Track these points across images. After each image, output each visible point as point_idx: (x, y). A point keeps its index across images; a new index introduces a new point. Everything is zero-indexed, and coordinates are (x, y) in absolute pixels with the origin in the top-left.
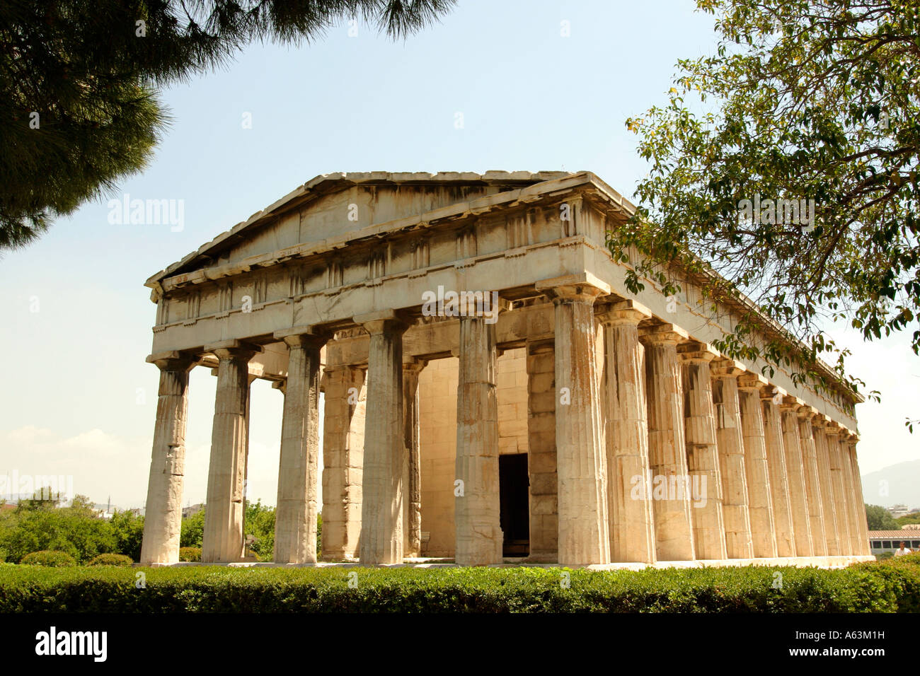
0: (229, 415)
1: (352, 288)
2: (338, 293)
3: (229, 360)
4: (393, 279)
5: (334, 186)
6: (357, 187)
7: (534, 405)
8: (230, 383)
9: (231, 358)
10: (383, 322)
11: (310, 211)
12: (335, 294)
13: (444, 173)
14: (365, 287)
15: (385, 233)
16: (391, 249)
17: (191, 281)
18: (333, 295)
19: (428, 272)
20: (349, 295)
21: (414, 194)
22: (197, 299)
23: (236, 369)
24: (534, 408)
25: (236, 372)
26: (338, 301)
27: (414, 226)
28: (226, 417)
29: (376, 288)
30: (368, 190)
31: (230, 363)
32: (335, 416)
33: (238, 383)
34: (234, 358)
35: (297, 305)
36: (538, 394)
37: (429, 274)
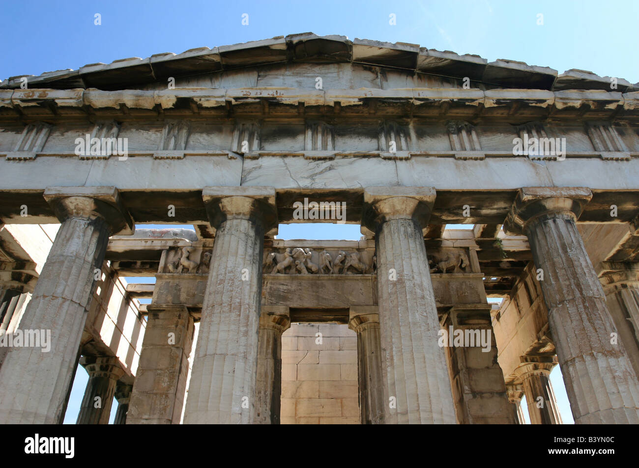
0: (67, 303)
1: (355, 156)
2: (331, 159)
3: (89, 219)
4: (427, 156)
5: (315, 56)
6: (351, 64)
7: (472, 383)
8: (82, 252)
9: (94, 218)
10: (417, 202)
11: (273, 73)
12: (325, 159)
13: (508, 62)
14: (380, 159)
15: (427, 99)
16: (414, 127)
17: (53, 100)
18: (320, 159)
19: (487, 156)
20: (351, 163)
21: (442, 83)
22: (44, 131)
23: (96, 236)
24: (474, 387)
25: (95, 240)
26: (330, 168)
27: (473, 100)
28: (61, 305)
29: (398, 162)
30: (369, 69)
31: (89, 224)
32: (156, 369)
33: (94, 259)
34: (98, 219)
35: (249, 164)
36: (477, 370)
37: (487, 159)
